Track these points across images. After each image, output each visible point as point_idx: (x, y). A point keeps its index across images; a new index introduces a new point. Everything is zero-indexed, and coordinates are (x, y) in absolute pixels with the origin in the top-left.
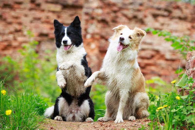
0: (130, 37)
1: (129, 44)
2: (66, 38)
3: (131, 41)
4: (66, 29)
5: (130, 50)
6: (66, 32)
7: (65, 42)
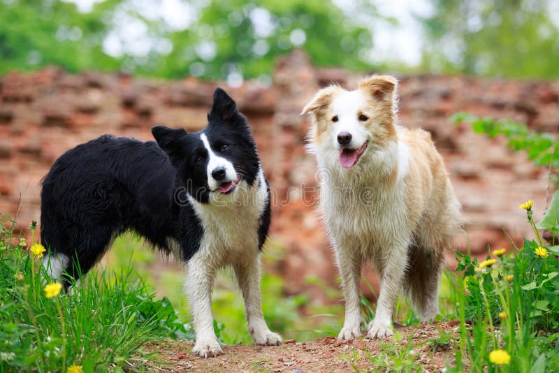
0: (362, 118)
1: (369, 137)
2: (216, 162)
3: (367, 126)
4: (204, 138)
5: (377, 152)
6: (207, 145)
7: (219, 174)
